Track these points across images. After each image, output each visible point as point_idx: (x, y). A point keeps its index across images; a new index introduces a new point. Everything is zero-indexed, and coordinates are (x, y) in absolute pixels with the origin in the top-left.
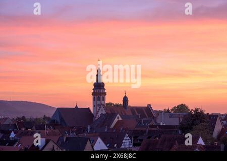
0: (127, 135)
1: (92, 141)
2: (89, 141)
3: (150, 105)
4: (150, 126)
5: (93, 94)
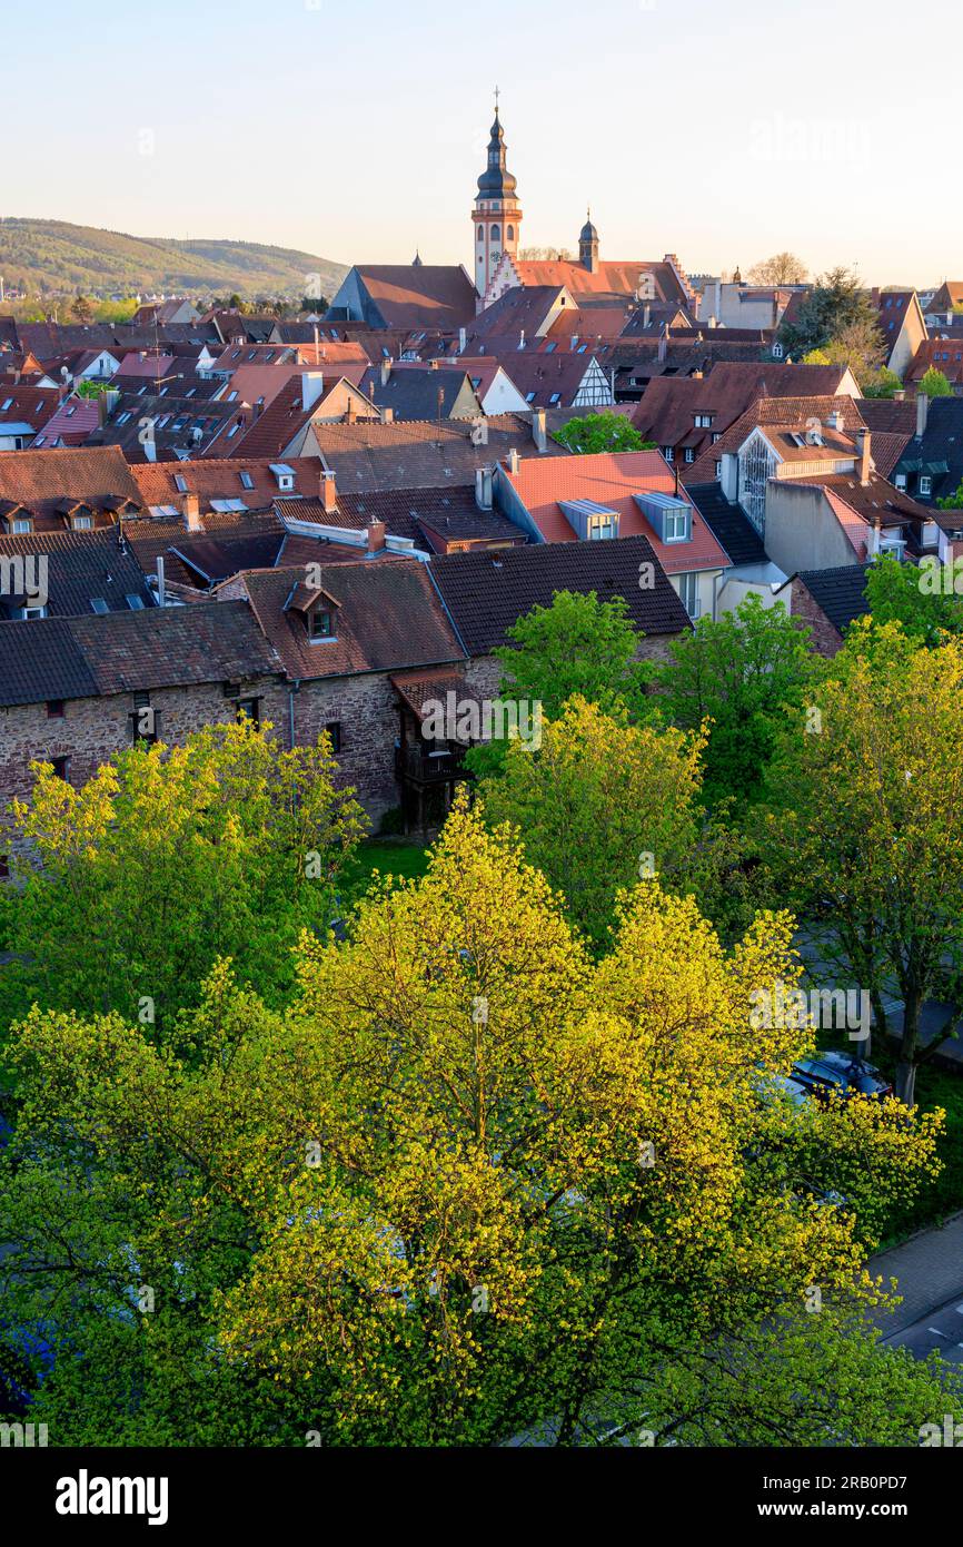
0: (594, 363)
1: (475, 383)
2: (466, 383)
3: (673, 257)
4: (674, 332)
5: (476, 216)
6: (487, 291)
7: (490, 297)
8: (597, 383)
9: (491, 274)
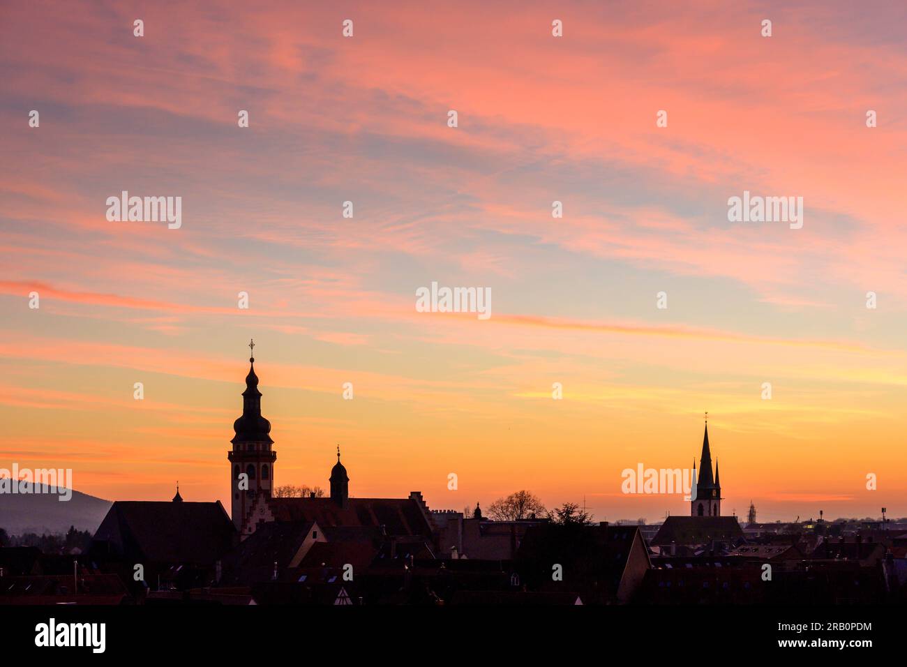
3: (418, 494)
5: (232, 456)
6: (244, 526)
7: (246, 531)
9: (247, 510)
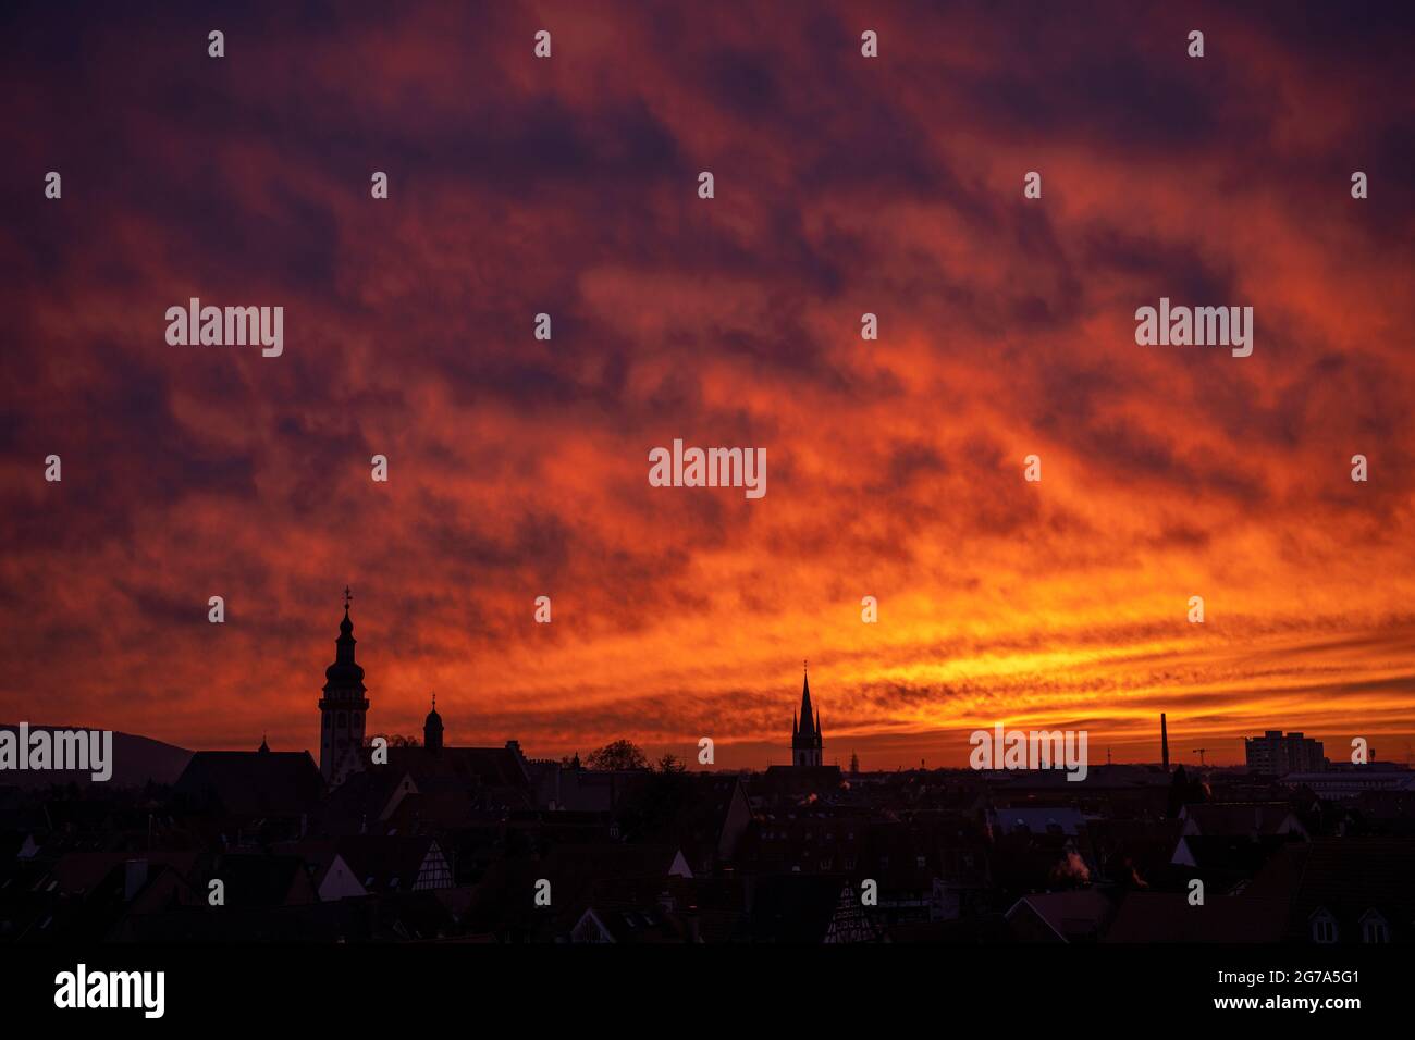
0: (434, 846)
3: (515, 743)
5: (323, 704)
6: (333, 776)
7: (335, 782)
8: (438, 866)
9: (336, 761)
